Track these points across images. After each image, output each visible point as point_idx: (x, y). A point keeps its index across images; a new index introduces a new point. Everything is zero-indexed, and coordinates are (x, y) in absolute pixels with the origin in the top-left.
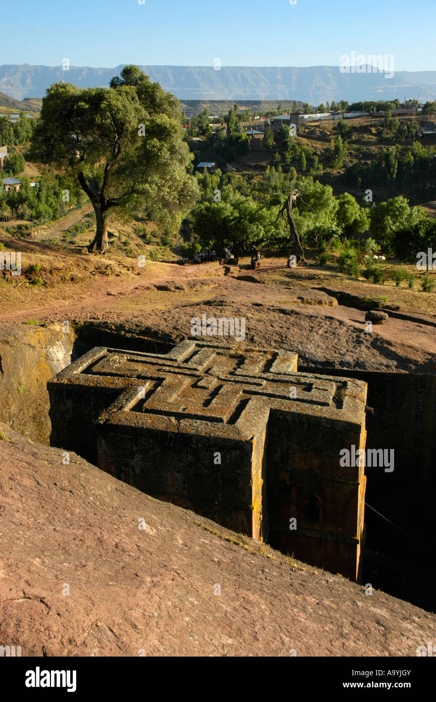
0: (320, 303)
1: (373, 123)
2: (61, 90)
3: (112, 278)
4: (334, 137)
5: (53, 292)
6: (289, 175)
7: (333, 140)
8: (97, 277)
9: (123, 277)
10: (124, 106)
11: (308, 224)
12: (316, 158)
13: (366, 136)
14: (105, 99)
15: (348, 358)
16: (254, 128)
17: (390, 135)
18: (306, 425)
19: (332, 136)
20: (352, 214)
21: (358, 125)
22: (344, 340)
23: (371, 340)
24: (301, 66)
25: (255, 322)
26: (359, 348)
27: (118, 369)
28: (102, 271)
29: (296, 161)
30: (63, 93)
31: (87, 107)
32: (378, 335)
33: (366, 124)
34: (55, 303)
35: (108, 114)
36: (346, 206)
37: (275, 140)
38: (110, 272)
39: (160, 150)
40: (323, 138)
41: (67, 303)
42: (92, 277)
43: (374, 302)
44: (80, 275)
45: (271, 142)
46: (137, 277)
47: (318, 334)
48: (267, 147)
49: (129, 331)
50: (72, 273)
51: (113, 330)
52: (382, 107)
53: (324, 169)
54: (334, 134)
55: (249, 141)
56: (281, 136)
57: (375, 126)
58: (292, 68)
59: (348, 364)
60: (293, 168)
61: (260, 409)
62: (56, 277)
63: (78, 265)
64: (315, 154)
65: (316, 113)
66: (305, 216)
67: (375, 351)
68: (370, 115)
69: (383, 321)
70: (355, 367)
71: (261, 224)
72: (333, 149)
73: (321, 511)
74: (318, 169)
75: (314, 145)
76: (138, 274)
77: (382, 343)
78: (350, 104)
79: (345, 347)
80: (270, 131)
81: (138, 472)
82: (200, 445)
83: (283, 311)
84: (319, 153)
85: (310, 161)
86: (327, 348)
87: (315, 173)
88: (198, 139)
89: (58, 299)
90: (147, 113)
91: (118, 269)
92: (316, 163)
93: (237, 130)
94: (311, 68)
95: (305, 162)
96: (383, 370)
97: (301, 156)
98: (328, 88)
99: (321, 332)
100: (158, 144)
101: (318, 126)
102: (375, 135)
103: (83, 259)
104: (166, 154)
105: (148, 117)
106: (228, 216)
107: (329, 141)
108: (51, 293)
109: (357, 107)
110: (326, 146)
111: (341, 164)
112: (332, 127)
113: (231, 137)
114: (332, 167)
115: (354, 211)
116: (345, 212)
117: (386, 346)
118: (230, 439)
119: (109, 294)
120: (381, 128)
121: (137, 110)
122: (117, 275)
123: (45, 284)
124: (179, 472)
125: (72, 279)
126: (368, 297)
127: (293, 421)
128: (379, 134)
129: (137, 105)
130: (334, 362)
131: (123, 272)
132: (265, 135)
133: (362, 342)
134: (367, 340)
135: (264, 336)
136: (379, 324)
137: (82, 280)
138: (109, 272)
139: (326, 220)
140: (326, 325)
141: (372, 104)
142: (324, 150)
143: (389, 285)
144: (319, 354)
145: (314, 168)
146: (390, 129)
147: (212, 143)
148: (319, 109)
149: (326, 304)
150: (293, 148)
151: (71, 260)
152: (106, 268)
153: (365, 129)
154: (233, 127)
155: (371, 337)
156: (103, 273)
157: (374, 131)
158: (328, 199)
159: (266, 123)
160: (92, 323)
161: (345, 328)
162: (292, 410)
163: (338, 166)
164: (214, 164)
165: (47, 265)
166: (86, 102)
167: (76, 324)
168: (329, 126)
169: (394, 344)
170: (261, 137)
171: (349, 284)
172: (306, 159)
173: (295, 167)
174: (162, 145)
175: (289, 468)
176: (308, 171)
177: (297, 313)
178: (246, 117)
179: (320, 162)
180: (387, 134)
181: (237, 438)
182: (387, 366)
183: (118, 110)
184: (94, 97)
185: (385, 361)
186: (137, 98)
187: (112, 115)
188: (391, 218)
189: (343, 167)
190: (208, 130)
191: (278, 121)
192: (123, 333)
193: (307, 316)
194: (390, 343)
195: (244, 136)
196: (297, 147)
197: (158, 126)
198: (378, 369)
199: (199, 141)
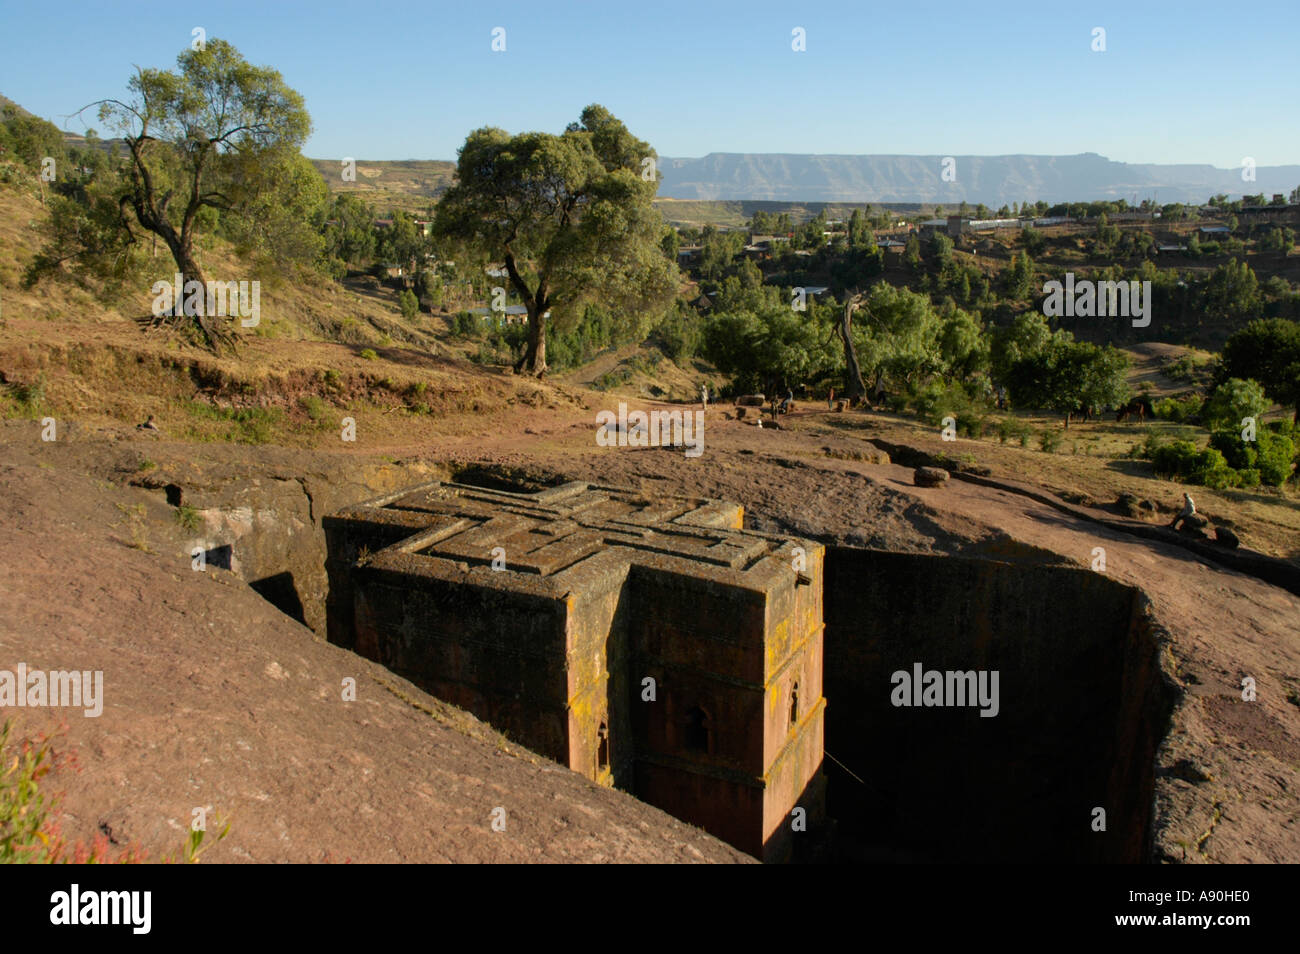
0: (857, 457)
1: (1079, 232)
2: (482, 136)
3: (541, 410)
4: (1017, 252)
5: (441, 424)
6: (943, 308)
7: (1013, 257)
8: (516, 407)
9: (560, 411)
10: (567, 158)
11: (885, 349)
12: (987, 284)
13: (1067, 252)
14: (540, 148)
15: (861, 532)
16: (892, 238)
17: (1106, 252)
18: (684, 592)
19: (1012, 252)
20: (966, 342)
21: (1056, 236)
22: (863, 505)
23: (906, 506)
24: (985, 154)
25: (732, 475)
26: (883, 518)
27: (433, 504)
28: (526, 399)
29: (955, 288)
30: (485, 140)
31: (512, 158)
32: (919, 500)
33: (1068, 233)
34: (441, 440)
35: (542, 168)
36: (957, 329)
37: (922, 254)
38: (540, 402)
39: (612, 217)
40: (999, 252)
41: (459, 440)
42: (509, 406)
43: (951, 462)
44: (488, 403)
45: (915, 257)
46: (583, 412)
47: (825, 495)
48: (909, 265)
49: (530, 480)
50: (477, 399)
51: (507, 476)
52: (1095, 210)
53: (998, 300)
54: (1016, 249)
55: (881, 256)
56: (931, 249)
57: (1082, 237)
58: (971, 157)
59: (859, 540)
60: (948, 298)
61: (612, 565)
62: (449, 403)
63: (489, 388)
64: (985, 277)
65: (996, 218)
66: (879, 340)
67: (907, 522)
68: (1078, 222)
69: (941, 484)
70: (867, 544)
71: (804, 347)
72: (1013, 269)
73: (709, 733)
74: (989, 299)
75: (984, 264)
76: (587, 408)
77: (920, 512)
78: (1051, 205)
79: (861, 516)
80: (914, 242)
81: (408, 644)
82: (494, 605)
83: (783, 463)
84: (992, 276)
85: (976, 287)
86: (834, 516)
87: (983, 305)
88: (804, 253)
89: (447, 434)
90: (603, 168)
91: (553, 398)
92: (987, 290)
93: (864, 240)
94: (1002, 158)
95: (968, 288)
96: (913, 550)
97: (962, 279)
98: (1029, 187)
99: (831, 493)
100: (610, 208)
101: (992, 237)
102: (1082, 250)
103: (501, 381)
104: (621, 223)
105: (605, 173)
106: (752, 333)
107: (1008, 258)
108: (437, 426)
109: (1059, 211)
110: (1003, 265)
111: (1026, 293)
112: (1014, 237)
113: (855, 250)
114: (1011, 297)
115: (969, 337)
116: (956, 338)
117: (925, 515)
118: (535, 596)
119: (528, 432)
120: (1093, 241)
121: (588, 163)
122: (551, 407)
123: (431, 412)
124: (464, 646)
125: (476, 408)
126: (943, 454)
127: (666, 586)
128: (1089, 249)
129: (591, 157)
130: (836, 536)
131: (561, 403)
132: (906, 247)
133: (891, 510)
134: (899, 507)
135: (739, 495)
136: (933, 487)
137: (492, 410)
138: (537, 401)
139: (917, 346)
140: (843, 484)
141: (1084, 205)
142: (1000, 271)
143: (988, 442)
144: (817, 524)
145: (982, 298)
146: (1106, 240)
147: (824, 259)
148: (1001, 213)
149: (867, 459)
150: (951, 268)
151: (477, 380)
152: (534, 395)
153: (1067, 242)
154: (858, 234)
155: (908, 501)
156: (528, 403)
157: (1080, 244)
158: (920, 314)
159: (912, 231)
160: (479, 466)
161: (871, 489)
162: (664, 568)
163: (1021, 296)
164: (825, 289)
165: (437, 385)
166: (513, 152)
167: (456, 466)
168: (1010, 237)
169: (939, 513)
170: (901, 250)
171: (923, 436)
172: (971, 284)
173: (953, 296)
174: (617, 211)
175: (662, 662)
176: (973, 302)
177: (803, 466)
178: (884, 222)
179: (991, 289)
180: (1102, 249)
181: (546, 593)
182: (920, 545)
183: (557, 162)
184: (524, 145)
185: (917, 537)
186: (591, 147)
187: (547, 169)
188: (1019, 345)
189: (1030, 297)
190: (820, 239)
191: (930, 228)
192: (522, 481)
193: (818, 471)
194: (933, 512)
195: (875, 248)
196: (957, 266)
197: (615, 184)
198: (903, 548)
199: (806, 256)
